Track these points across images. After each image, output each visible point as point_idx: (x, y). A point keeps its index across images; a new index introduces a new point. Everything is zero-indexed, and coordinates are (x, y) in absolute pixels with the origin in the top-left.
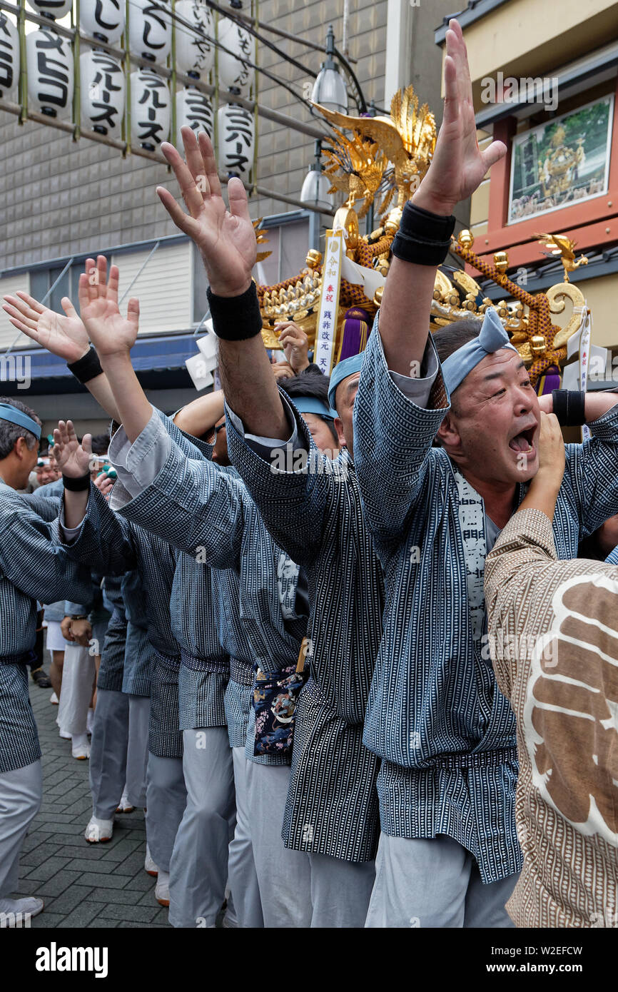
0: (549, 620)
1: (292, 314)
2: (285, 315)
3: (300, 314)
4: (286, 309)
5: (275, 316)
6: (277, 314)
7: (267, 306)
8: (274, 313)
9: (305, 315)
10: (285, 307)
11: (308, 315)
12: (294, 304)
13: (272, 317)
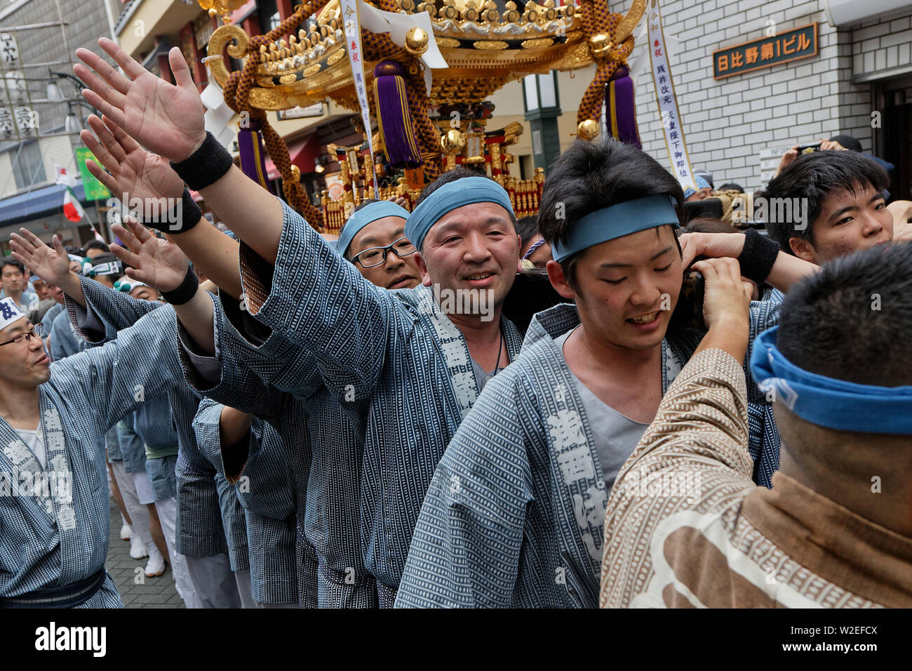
0: (646, 575)
1: (300, 69)
2: (292, 71)
3: (311, 68)
4: (292, 64)
5: (279, 73)
6: (281, 70)
7: (266, 62)
8: (277, 70)
9: (316, 70)
10: (291, 61)
11: (321, 70)
12: (301, 58)
13: (274, 74)
